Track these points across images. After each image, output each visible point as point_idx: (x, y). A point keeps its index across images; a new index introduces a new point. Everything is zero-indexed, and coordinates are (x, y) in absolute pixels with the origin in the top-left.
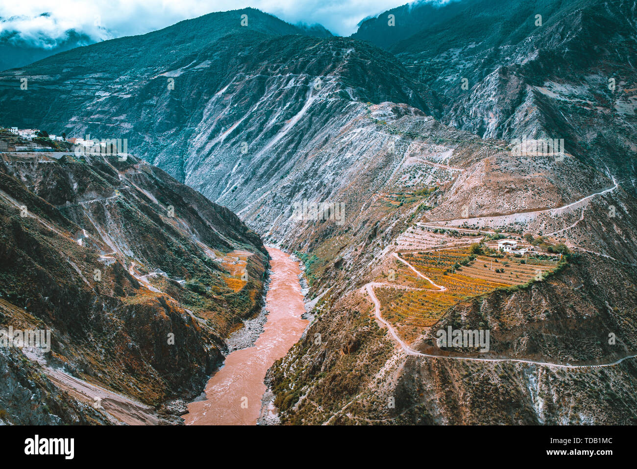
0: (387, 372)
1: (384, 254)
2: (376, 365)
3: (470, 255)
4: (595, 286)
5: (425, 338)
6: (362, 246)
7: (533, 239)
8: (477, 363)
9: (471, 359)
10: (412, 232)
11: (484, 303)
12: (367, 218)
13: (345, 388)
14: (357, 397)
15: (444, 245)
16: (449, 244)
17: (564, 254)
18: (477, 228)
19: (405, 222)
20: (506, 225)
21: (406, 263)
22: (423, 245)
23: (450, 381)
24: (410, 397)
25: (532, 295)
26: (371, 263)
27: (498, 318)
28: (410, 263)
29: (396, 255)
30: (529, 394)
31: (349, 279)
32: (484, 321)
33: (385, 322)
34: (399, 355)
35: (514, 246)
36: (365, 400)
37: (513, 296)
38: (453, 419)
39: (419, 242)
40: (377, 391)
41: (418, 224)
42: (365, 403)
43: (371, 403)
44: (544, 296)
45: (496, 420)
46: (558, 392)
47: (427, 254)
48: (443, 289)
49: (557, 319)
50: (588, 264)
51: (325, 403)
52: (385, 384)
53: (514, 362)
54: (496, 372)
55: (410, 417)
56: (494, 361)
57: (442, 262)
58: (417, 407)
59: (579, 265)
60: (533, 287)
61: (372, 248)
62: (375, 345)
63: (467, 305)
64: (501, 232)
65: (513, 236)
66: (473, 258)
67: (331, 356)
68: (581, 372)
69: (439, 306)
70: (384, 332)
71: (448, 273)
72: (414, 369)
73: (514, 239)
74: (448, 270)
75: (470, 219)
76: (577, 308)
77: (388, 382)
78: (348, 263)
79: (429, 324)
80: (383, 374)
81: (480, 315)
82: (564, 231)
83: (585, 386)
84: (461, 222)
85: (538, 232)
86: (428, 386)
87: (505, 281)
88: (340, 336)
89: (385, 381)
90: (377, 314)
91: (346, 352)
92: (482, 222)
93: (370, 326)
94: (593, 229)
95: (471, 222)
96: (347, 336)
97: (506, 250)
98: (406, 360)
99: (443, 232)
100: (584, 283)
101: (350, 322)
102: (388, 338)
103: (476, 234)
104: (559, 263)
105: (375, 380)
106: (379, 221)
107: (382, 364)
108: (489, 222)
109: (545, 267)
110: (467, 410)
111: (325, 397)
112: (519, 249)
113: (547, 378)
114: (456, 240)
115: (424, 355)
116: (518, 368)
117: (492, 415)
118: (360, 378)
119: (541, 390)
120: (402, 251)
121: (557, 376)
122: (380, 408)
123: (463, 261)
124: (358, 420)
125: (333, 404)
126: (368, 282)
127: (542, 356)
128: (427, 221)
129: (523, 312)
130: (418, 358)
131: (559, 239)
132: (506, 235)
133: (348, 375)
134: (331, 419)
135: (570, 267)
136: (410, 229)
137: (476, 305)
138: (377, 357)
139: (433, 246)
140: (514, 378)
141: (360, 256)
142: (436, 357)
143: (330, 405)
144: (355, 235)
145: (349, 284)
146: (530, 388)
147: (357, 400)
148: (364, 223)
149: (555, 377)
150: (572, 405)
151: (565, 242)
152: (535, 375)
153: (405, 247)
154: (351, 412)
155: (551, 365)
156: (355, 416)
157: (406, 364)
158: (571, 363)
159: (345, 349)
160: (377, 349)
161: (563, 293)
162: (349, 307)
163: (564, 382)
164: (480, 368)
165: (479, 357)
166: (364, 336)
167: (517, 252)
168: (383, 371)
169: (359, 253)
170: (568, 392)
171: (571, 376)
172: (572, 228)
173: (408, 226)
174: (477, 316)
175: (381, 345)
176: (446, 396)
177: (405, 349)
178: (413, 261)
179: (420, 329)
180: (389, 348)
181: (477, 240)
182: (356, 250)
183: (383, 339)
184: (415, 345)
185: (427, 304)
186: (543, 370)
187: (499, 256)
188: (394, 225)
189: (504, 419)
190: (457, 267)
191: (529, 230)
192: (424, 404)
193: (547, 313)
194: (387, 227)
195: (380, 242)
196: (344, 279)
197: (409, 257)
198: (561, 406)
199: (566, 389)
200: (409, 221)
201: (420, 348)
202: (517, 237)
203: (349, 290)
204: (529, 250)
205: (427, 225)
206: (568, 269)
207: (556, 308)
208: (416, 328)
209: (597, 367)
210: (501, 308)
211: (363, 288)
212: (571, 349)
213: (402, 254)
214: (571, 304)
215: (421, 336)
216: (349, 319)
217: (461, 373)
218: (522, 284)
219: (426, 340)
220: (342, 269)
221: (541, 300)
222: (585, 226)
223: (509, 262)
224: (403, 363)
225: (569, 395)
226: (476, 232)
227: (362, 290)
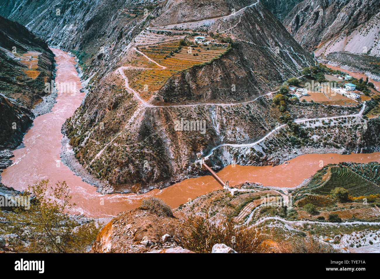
0: (135, 118)
1: (128, 49)
2: (128, 115)
3: (179, 47)
4: (246, 60)
5: (155, 97)
6: (114, 44)
7: (214, 35)
8: (184, 108)
9: (181, 106)
10: (144, 34)
11: (188, 74)
12: (116, 25)
13: (112, 130)
14: (119, 134)
15: (164, 41)
16: (166, 40)
17: (230, 43)
18: (182, 30)
19: (140, 28)
20: (199, 27)
21: (142, 53)
22: (151, 42)
23: (171, 119)
24: (149, 130)
25: (213, 68)
26: (121, 55)
27: (195, 82)
28: (144, 53)
29: (135, 49)
30: (212, 121)
31: (107, 66)
32: (187, 84)
33: (131, 90)
34: (141, 108)
35: (204, 40)
36: (123, 135)
37: (203, 69)
38: (173, 139)
39: (149, 40)
40: (130, 129)
41: (148, 28)
42: (124, 137)
43: (127, 136)
44: (220, 68)
45: (195, 136)
46: (226, 118)
47: (154, 47)
48: (164, 68)
49: (226, 80)
50: (242, 48)
51: (101, 140)
52: (134, 125)
53: (204, 105)
54: (195, 111)
55: (150, 141)
56: (194, 105)
57: (163, 51)
58: (153, 135)
59: (238, 49)
60: (214, 63)
61: (120, 45)
62: (127, 104)
63: (179, 76)
64: (196, 31)
65: (203, 34)
66: (181, 48)
67: (101, 112)
68: (237, 107)
69: (163, 78)
70: (131, 96)
71: (167, 58)
72: (150, 115)
73: (203, 35)
74: (166, 56)
75: (178, 24)
76: (236, 73)
77: (136, 124)
78: (106, 55)
79: (157, 89)
80: (133, 119)
81: (186, 81)
82: (230, 29)
83: (239, 113)
84: (173, 26)
85: (216, 31)
86: (159, 123)
87: (199, 61)
88: (106, 101)
89: (134, 123)
90: (127, 85)
91: (110, 110)
92: (185, 26)
93: (123, 93)
94: (245, 28)
95: (179, 26)
96: (109, 100)
97: (199, 42)
98: (145, 110)
99: (162, 33)
100: (240, 59)
101: (111, 92)
102: (134, 99)
103: (182, 33)
104: (227, 49)
105: (129, 123)
106: (123, 28)
107: (132, 114)
108: (189, 26)
109: (220, 51)
110: (181, 133)
111: (100, 136)
112: (206, 41)
113: (221, 112)
114: (171, 37)
115: (155, 106)
116: (206, 108)
117: (193, 134)
118: (119, 123)
119: (218, 118)
120: (138, 46)
121: (226, 110)
122: (133, 138)
123: (175, 50)
124: (121, 146)
125: (105, 140)
126: (120, 67)
127: (218, 100)
128: (153, 26)
129: (208, 77)
130: (152, 108)
131: (227, 34)
132: (199, 33)
133: (112, 122)
134: (105, 148)
135: (233, 50)
136: (143, 32)
137: (183, 76)
138: (129, 111)
139: (157, 42)
140: (204, 113)
141: (113, 51)
142: (162, 107)
143: (104, 140)
144: (109, 37)
145: (108, 69)
146: (212, 118)
147: (119, 135)
148: (114, 29)
149: (225, 111)
150: (233, 124)
151: (230, 36)
152: (215, 110)
153: (140, 44)
154: (116, 142)
155: (223, 105)
156: (118, 144)
157: (146, 112)
158: (233, 102)
159: (109, 108)
160: (128, 106)
161: (229, 65)
162: (109, 82)
163: (229, 112)
164: (186, 110)
165: (185, 105)
166: (120, 99)
167: (205, 43)
168: (132, 118)
169: (112, 49)
170: (231, 117)
171: (232, 109)
172: (234, 28)
173: (141, 30)
174: (184, 81)
175: (130, 103)
176: (169, 127)
177: (144, 104)
178: (146, 52)
179: (152, 92)
180: (135, 105)
181: (183, 37)
182: (110, 47)
183: (131, 100)
184: (150, 101)
185: (155, 77)
186: (219, 108)
187: (195, 46)
188: (132, 29)
189: (199, 135)
190: (172, 54)
191: (211, 30)
192: (157, 133)
193: (221, 77)
194: (129, 31)
195: (125, 41)
196: (105, 66)
197: (143, 50)
198: (227, 125)
199: (230, 116)
200: (142, 27)
201: (153, 103)
202: (205, 34)
203: (108, 72)
204: (211, 41)
205: (153, 29)
206: (232, 51)
207: (225, 74)
208: (150, 92)
209: (245, 104)
210: (197, 76)
211: (117, 70)
212: (233, 95)
213: (139, 48)
214: (233, 71)
215: (153, 96)
216: (110, 90)
217: (176, 114)
218: (208, 62)
219: (156, 98)
220: (103, 60)
221: (217, 70)
222: (241, 26)
223: (201, 49)
224: (144, 112)
225: (232, 119)
226: (182, 32)
227: (116, 72)
